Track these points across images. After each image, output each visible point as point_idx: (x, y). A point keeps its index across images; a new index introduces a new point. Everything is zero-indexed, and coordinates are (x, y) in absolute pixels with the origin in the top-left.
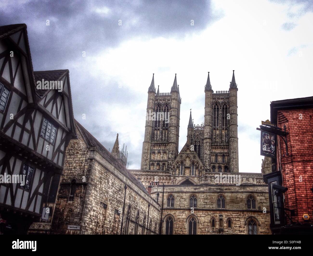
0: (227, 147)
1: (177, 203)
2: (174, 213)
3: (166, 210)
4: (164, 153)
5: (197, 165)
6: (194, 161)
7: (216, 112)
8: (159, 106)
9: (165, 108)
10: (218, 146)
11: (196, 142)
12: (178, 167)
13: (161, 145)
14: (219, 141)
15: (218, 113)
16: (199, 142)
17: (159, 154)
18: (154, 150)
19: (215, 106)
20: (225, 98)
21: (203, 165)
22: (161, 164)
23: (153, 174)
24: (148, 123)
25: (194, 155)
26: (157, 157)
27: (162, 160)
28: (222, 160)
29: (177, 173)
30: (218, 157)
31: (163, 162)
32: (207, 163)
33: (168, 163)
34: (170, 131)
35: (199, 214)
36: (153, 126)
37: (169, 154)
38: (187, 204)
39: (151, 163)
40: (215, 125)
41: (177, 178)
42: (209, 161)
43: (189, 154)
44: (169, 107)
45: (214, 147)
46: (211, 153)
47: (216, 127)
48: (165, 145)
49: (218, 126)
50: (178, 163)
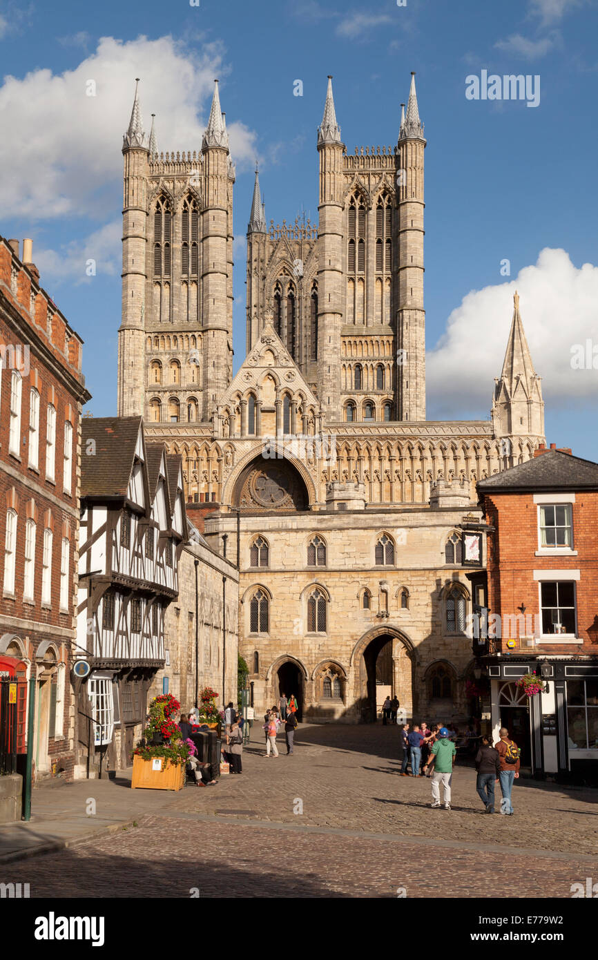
0: (391, 339)
1: (276, 559)
2: (270, 581)
3: (247, 574)
4: (190, 364)
5: (300, 401)
6: (289, 389)
7: (357, 221)
8: (163, 199)
9: (185, 205)
10: (363, 336)
11: (280, 286)
12: (237, 409)
13: (178, 335)
14: (365, 321)
15: (362, 224)
16: (291, 285)
17: (175, 367)
18: (157, 354)
19: (352, 201)
20: (384, 173)
21: (316, 403)
22: (183, 398)
23: (161, 434)
24: (130, 263)
25: (288, 369)
26: (169, 376)
27: (184, 385)
28: (376, 381)
29: (237, 428)
30: (364, 371)
31: (189, 394)
32: (329, 394)
33: (206, 395)
34: (207, 290)
35: (330, 580)
36: (146, 271)
37: (206, 366)
38: (301, 559)
39: (150, 396)
40: (352, 267)
41: (237, 444)
42: (334, 386)
43: (274, 369)
44: (199, 206)
45: (350, 342)
46: (342, 360)
47: (358, 272)
48: (193, 336)
49: (361, 268)
50: (238, 396)
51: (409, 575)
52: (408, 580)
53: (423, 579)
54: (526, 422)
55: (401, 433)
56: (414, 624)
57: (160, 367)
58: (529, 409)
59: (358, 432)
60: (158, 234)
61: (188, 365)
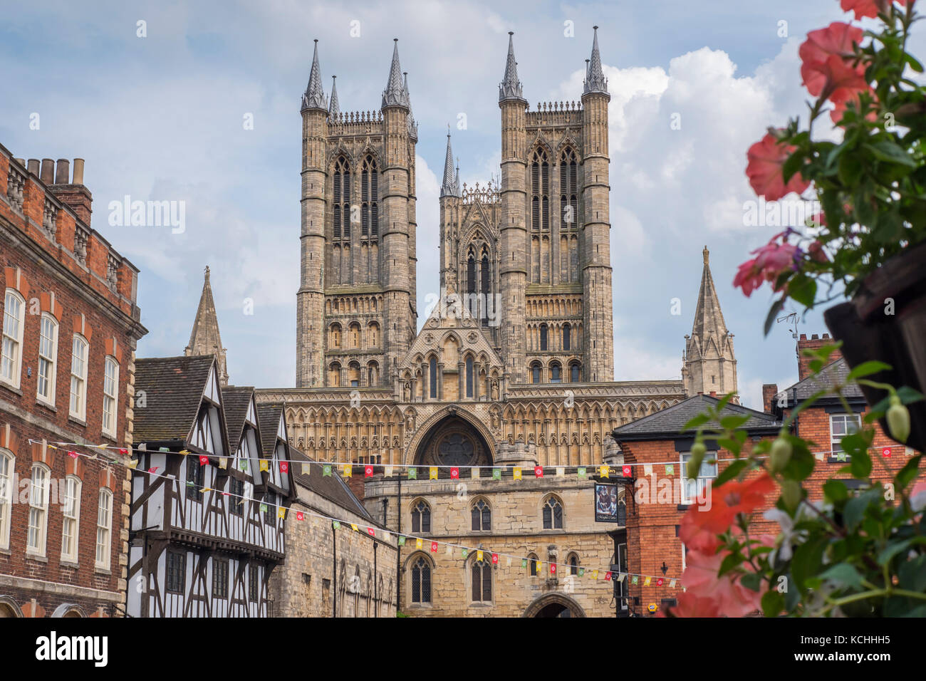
0: (577, 298)
1: (439, 524)
3: (408, 541)
4: (370, 326)
5: (483, 364)
6: (471, 350)
7: (540, 178)
8: (342, 160)
9: (365, 165)
10: (548, 295)
11: (473, 250)
12: (419, 372)
13: (358, 298)
14: (551, 280)
15: (545, 181)
16: (485, 249)
17: (355, 331)
18: (336, 317)
19: (535, 158)
20: (568, 128)
21: (499, 365)
22: (363, 362)
23: (340, 399)
24: (309, 225)
25: (470, 330)
26: (349, 341)
27: (365, 349)
28: (562, 341)
29: (418, 392)
30: (550, 331)
31: (369, 358)
32: (514, 355)
33: (387, 358)
34: (388, 251)
35: (496, 546)
36: (326, 233)
37: (387, 329)
38: (464, 524)
39: (329, 360)
40: (536, 225)
41: (418, 409)
42: (519, 347)
43: (456, 331)
44: (378, 165)
45: (535, 301)
46: (527, 320)
47: (542, 230)
48: (374, 298)
49: (546, 226)
50: (419, 359)
51: (579, 540)
52: (578, 545)
53: (593, 543)
54: (718, 380)
55: (588, 394)
56: (585, 592)
57: (340, 331)
58: (721, 368)
59: (543, 394)
60: (337, 195)
61: (368, 327)
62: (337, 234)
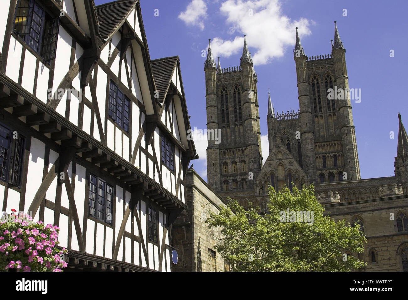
0: (339, 142)
4: (241, 162)
5: (297, 175)
6: (291, 169)
7: (316, 90)
8: (224, 89)
9: (234, 91)
10: (325, 142)
11: (283, 140)
12: (266, 181)
13: (235, 149)
14: (325, 135)
15: (319, 91)
16: (288, 139)
17: (234, 165)
18: (225, 159)
19: (313, 81)
20: (327, 66)
21: (305, 175)
22: (239, 179)
24: (210, 118)
25: (289, 160)
26: (231, 169)
27: (239, 173)
28: (334, 163)
30: (327, 159)
31: (242, 177)
32: (311, 171)
34: (247, 127)
36: (218, 121)
37: (249, 163)
39: (223, 179)
40: (316, 111)
41: (267, 198)
42: (313, 167)
43: (282, 160)
44: (240, 90)
45: (319, 145)
46: (316, 154)
47: (319, 112)
48: (242, 149)
49: (321, 111)
50: (266, 175)
51: (375, 241)
52: (375, 244)
53: (384, 242)
60: (222, 105)
61: (240, 163)
62: (223, 122)
